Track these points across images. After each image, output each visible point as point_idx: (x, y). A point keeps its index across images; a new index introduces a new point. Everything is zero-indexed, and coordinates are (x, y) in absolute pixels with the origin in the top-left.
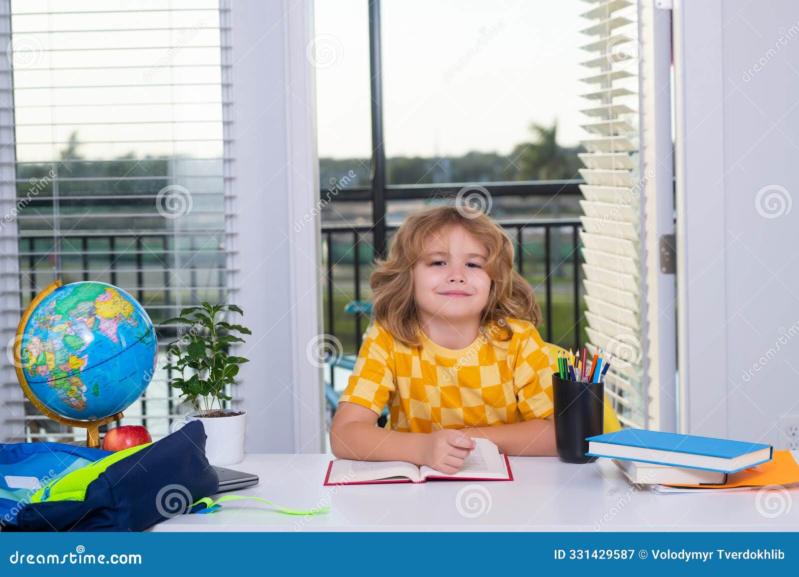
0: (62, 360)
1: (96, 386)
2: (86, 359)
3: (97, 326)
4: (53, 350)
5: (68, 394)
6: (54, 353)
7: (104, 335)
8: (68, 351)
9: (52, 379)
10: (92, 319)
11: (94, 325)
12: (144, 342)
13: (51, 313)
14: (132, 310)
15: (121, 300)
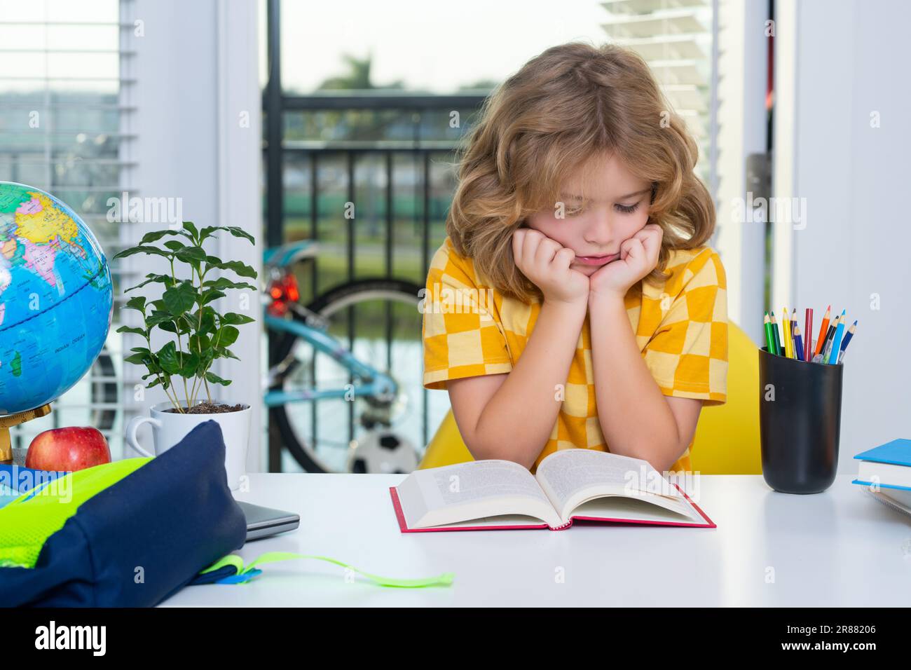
1: (18, 358)
3: (21, 257)
7: (32, 271)
10: (12, 244)
11: (15, 255)
12: (95, 285)
14: (75, 231)
15: (58, 214)
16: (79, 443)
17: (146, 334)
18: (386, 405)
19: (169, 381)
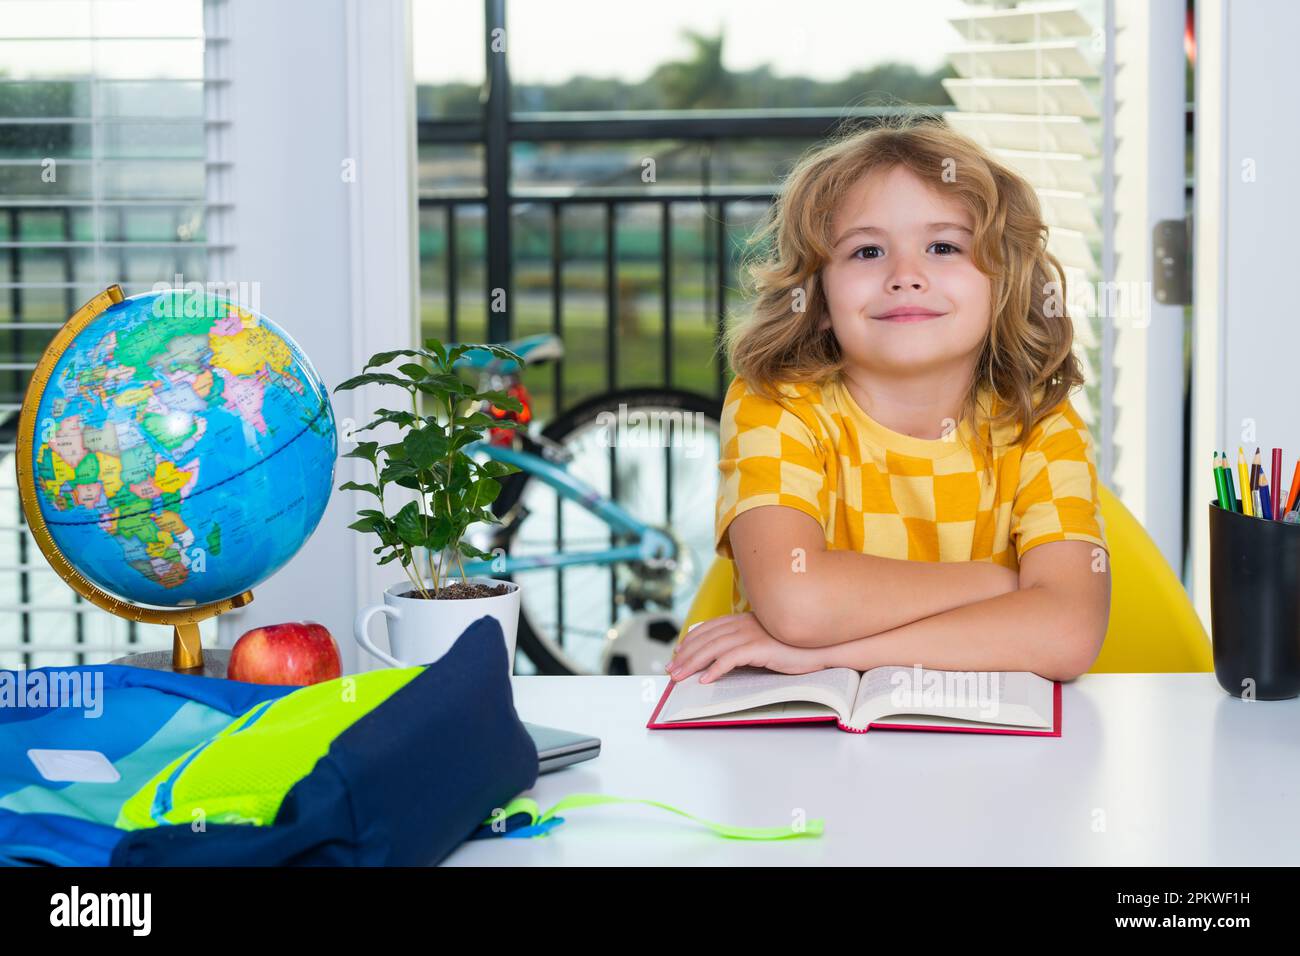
0: (138, 472)
1: (216, 530)
2: (196, 471)
3: (219, 394)
4: (117, 448)
5: (148, 550)
6: (119, 454)
7: (233, 413)
8: (153, 451)
9: (114, 516)
10: (207, 377)
11: (211, 392)
12: (316, 430)
13: (106, 362)
14: (288, 357)
15: (264, 334)
16: (301, 645)
17: (378, 491)
18: (662, 574)
19: (410, 554)
